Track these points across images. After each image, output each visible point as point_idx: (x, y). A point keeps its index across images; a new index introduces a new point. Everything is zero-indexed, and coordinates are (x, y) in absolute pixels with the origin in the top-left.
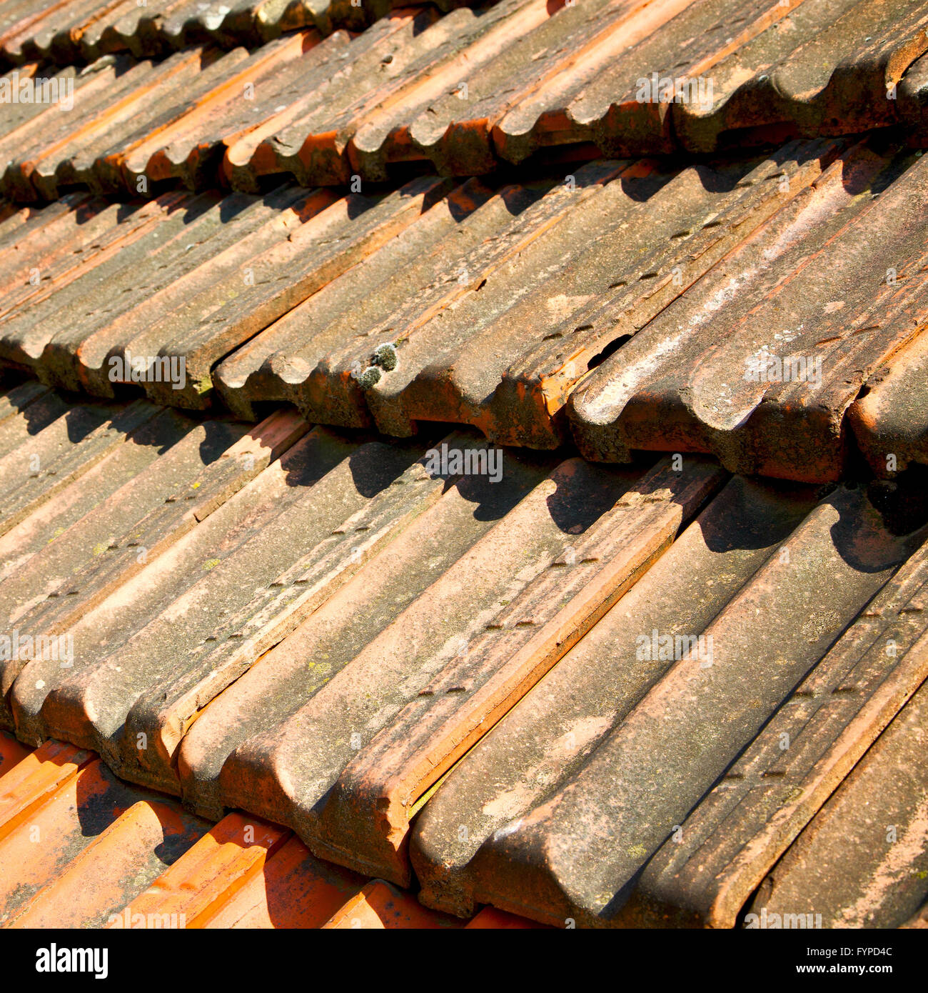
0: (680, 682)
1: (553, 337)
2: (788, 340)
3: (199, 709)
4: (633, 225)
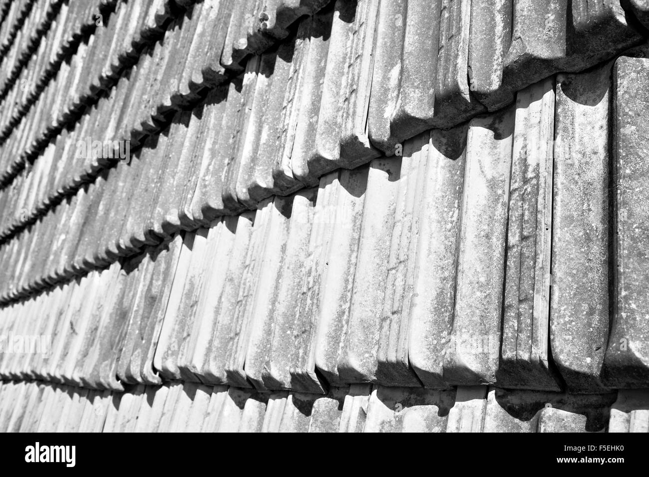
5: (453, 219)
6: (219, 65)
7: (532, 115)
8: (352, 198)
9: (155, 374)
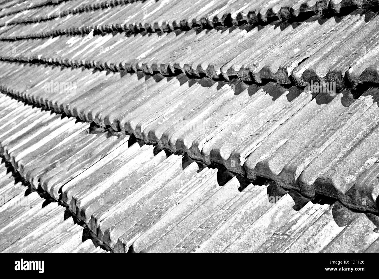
0: (302, 131)
1: (292, 58)
2: (341, 57)
3: (207, 142)
4: (317, 31)
5: (245, 228)
6: (219, 69)
7: (312, 209)
8: (217, 183)
9: (59, 193)
